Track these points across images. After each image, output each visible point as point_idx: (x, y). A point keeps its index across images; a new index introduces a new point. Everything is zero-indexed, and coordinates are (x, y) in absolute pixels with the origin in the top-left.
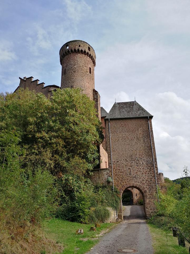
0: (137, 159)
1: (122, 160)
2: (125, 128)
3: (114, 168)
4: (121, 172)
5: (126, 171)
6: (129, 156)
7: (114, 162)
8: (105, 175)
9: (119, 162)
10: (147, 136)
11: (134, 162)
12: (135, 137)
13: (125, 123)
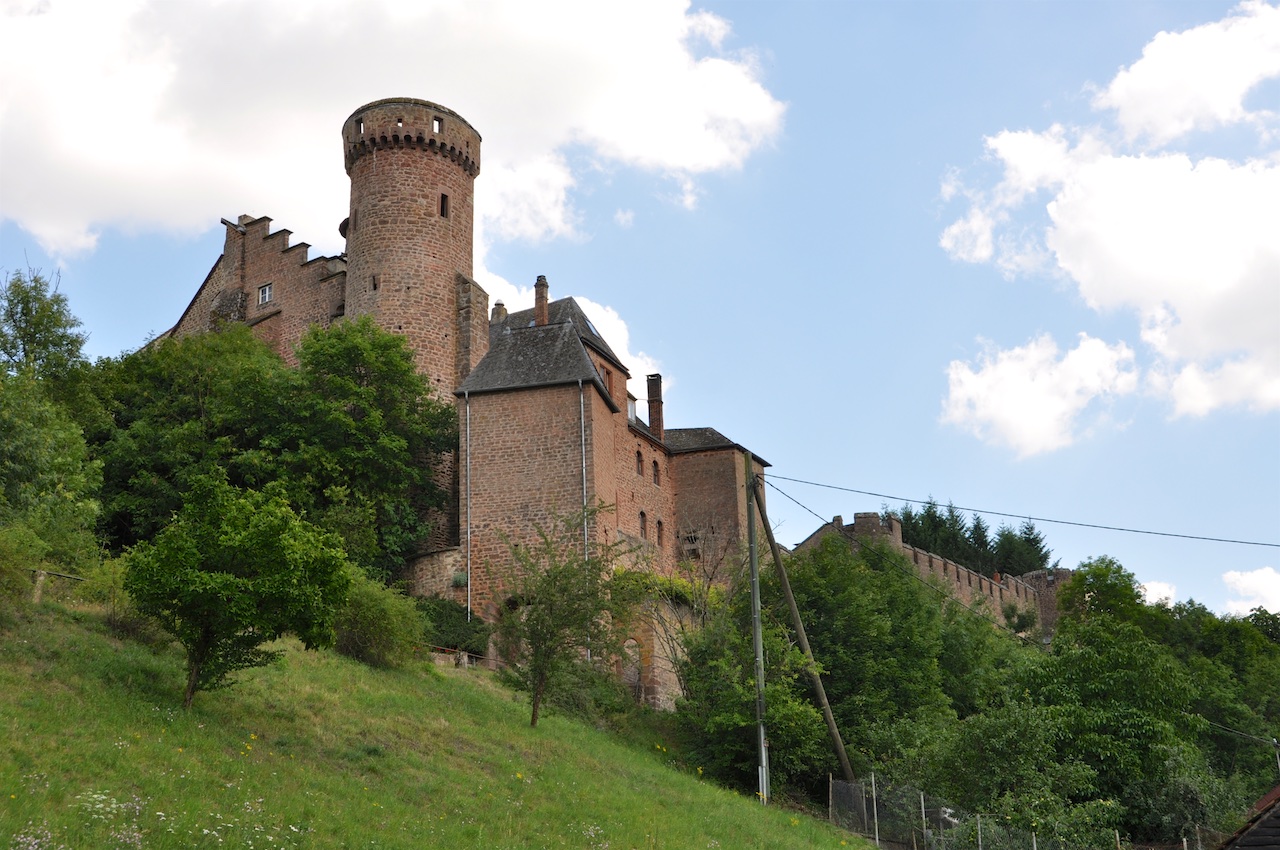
0: (540, 513)
1: (499, 519)
2: (514, 419)
3: (476, 546)
4: (492, 557)
5: (507, 552)
6: (519, 506)
7: (477, 527)
8: (449, 567)
9: (492, 526)
10: (575, 442)
11: (530, 524)
12: (541, 448)
13: (516, 404)
